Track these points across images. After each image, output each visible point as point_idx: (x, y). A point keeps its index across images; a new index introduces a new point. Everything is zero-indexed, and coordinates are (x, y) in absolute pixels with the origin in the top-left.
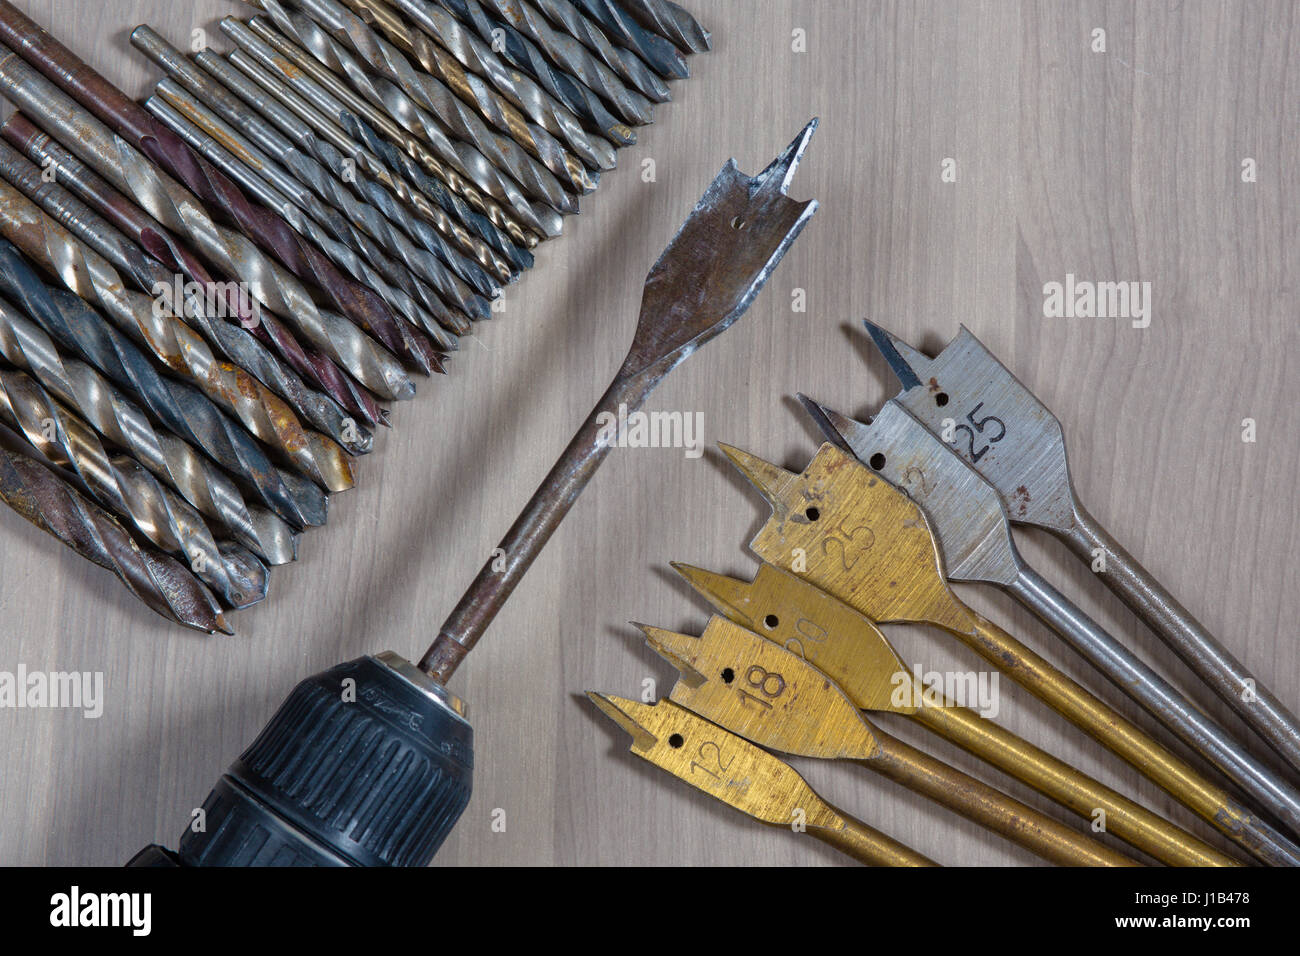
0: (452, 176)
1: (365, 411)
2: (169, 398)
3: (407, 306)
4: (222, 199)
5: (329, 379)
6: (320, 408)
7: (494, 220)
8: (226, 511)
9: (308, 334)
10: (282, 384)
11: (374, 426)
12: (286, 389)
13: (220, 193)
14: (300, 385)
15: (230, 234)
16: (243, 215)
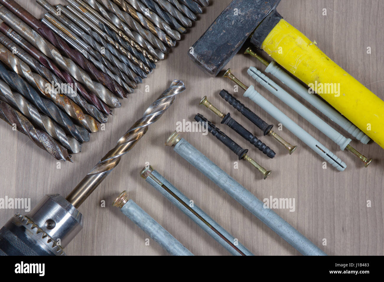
0: (132, 42)
1: (105, 110)
2: (43, 104)
3: (119, 80)
4: (62, 46)
5: (95, 101)
6: (92, 109)
7: (144, 55)
8: (60, 137)
9: (89, 88)
10: (80, 102)
11: (108, 115)
12: (82, 104)
13: (61, 45)
14: (86, 102)
15: (66, 59)
16: (68, 51)
